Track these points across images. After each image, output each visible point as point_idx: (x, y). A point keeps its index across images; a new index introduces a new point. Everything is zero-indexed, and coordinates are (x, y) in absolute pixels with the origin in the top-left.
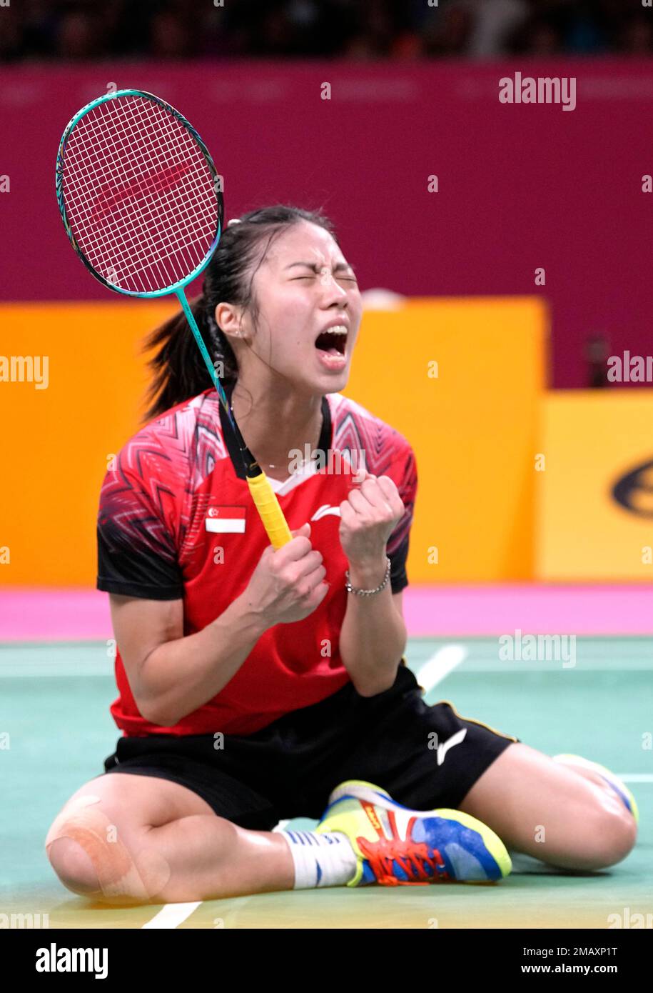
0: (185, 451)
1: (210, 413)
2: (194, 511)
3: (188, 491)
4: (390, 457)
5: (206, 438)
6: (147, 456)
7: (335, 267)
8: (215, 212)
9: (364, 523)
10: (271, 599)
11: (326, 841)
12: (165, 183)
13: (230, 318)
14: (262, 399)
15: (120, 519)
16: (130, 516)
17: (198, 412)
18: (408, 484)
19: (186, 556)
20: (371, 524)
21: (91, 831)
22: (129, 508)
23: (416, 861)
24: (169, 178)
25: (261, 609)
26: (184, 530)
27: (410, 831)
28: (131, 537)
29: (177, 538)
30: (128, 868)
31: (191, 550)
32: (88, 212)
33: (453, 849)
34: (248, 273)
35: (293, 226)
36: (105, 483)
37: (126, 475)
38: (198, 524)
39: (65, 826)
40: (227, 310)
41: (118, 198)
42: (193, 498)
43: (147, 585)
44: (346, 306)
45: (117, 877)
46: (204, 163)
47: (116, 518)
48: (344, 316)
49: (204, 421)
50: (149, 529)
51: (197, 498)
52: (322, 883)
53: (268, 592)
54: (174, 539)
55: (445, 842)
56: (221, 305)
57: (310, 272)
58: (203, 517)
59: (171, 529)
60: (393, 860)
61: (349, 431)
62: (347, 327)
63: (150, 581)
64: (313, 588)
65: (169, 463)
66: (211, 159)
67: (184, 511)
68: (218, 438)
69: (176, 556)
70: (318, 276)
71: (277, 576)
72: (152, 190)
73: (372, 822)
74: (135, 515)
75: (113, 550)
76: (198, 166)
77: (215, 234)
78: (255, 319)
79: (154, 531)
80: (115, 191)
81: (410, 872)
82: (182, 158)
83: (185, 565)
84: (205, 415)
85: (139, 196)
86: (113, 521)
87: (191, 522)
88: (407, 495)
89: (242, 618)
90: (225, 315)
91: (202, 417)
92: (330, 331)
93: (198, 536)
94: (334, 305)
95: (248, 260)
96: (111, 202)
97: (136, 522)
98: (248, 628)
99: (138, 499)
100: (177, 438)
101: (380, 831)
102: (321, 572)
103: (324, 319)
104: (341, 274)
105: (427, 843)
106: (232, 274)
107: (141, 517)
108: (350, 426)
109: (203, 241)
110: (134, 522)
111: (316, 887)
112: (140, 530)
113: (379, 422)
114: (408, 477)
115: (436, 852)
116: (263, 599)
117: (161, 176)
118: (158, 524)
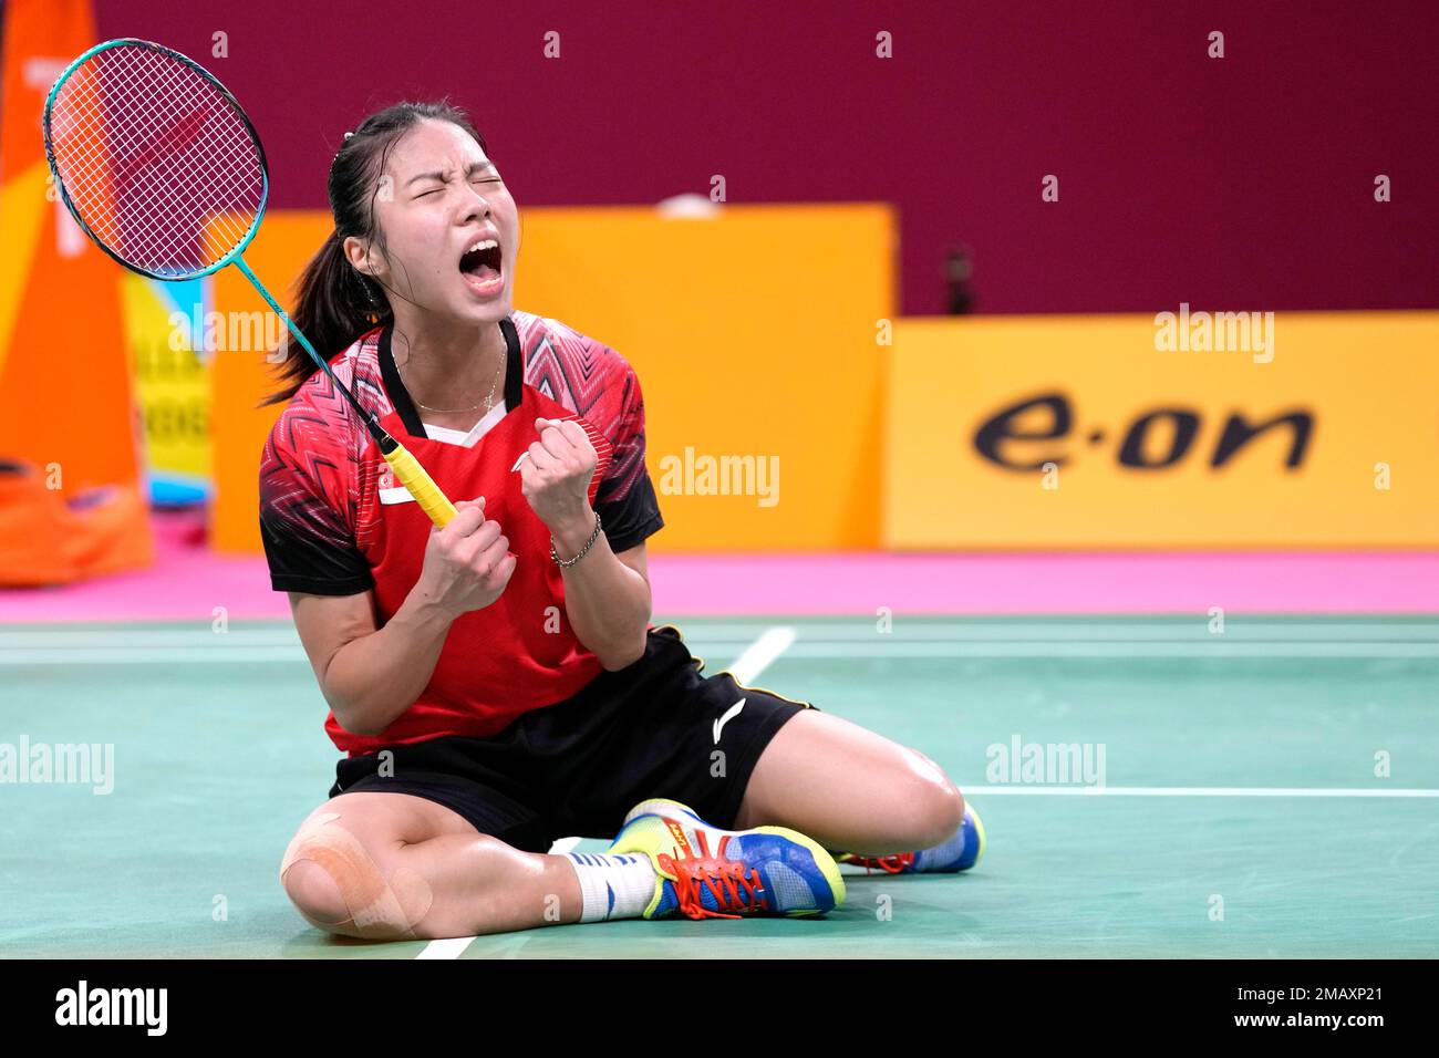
0: (343, 413)
1: (368, 362)
2: (362, 482)
3: (352, 460)
4: (602, 382)
5: (365, 391)
6: (300, 424)
7: (468, 170)
8: (254, 156)
9: (547, 480)
10: (447, 586)
11: (620, 862)
12: (183, 139)
13: (361, 253)
14: (418, 340)
15: (277, 504)
16: (288, 500)
17: (355, 361)
18: (631, 411)
19: (364, 537)
20: (556, 480)
21: (334, 850)
22: (285, 491)
23: (728, 881)
24: (187, 130)
25: (438, 599)
26: (353, 505)
27: (723, 849)
28: (294, 524)
29: (347, 515)
30: (382, 889)
31: (367, 529)
32: (100, 196)
33: (775, 869)
34: (367, 198)
35: (410, 130)
36: (262, 463)
37: (279, 452)
38: (371, 496)
39: (301, 847)
40: (357, 245)
41: (131, 171)
42: (360, 467)
43: (319, 579)
44: (488, 214)
45: (369, 901)
46: (224, 103)
47: (273, 503)
48: (491, 227)
49: (362, 373)
50: (312, 512)
51: (364, 465)
52: (614, 912)
53: (443, 578)
54: (343, 520)
55: (764, 859)
56: (348, 239)
57: (437, 183)
58: (375, 488)
59: (339, 509)
60: (701, 881)
61: (547, 356)
62: (496, 239)
63: (322, 575)
64: (497, 564)
65: (326, 429)
66: (231, 95)
67: (351, 484)
68: (379, 392)
69: (352, 539)
70: (448, 186)
71: (448, 558)
72: (170, 150)
73: (677, 838)
74: (293, 498)
75: (277, 541)
76: (218, 108)
77: (262, 181)
78: (384, 251)
79: (318, 513)
80: (125, 163)
81: (721, 898)
82: (196, 104)
83: (366, 548)
84: (363, 364)
85: (156, 162)
86: (271, 505)
87: (362, 496)
88: (631, 426)
89: (420, 610)
90: (355, 251)
91: (359, 367)
92: (474, 249)
93: (372, 510)
94: (471, 218)
95: (365, 182)
96: (124, 177)
97: (295, 505)
98: (429, 622)
99: (295, 480)
100: (333, 398)
101: (686, 849)
102: (504, 542)
103: (463, 236)
104: (479, 175)
105: (743, 862)
106: (351, 202)
107: (300, 500)
108: (546, 350)
109: (248, 193)
110: (294, 507)
111: (607, 920)
112: (302, 516)
113: (586, 341)
114: (628, 403)
115: (754, 873)
116: (439, 587)
117: (177, 131)
118: (320, 505)
